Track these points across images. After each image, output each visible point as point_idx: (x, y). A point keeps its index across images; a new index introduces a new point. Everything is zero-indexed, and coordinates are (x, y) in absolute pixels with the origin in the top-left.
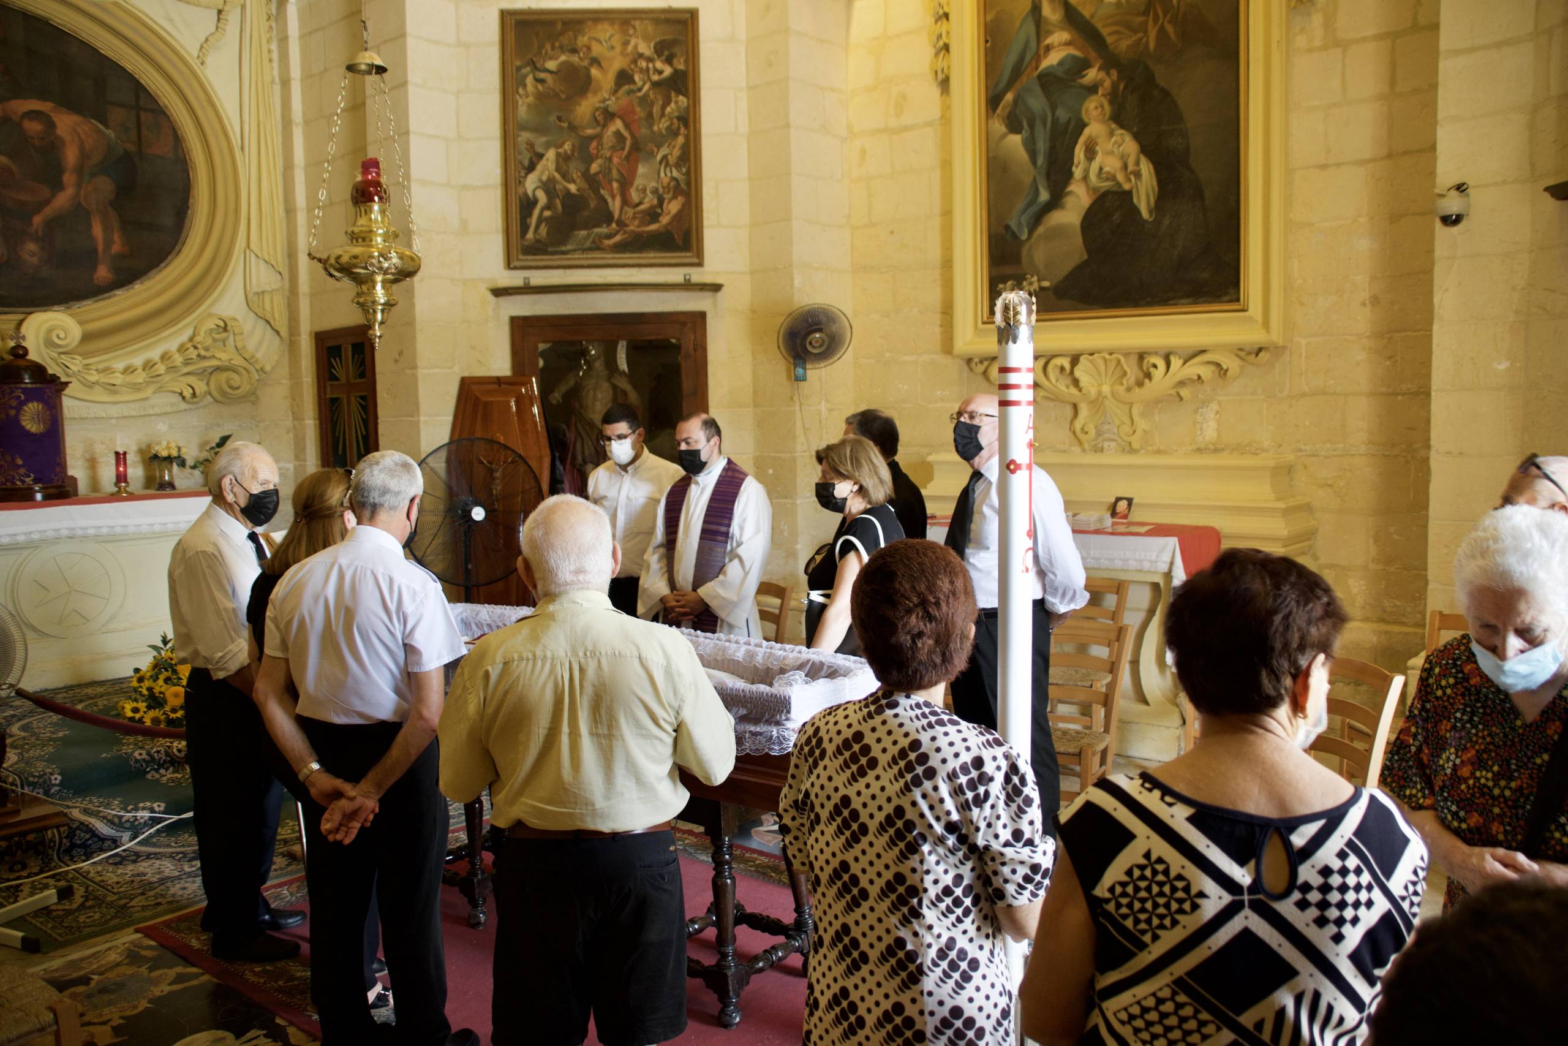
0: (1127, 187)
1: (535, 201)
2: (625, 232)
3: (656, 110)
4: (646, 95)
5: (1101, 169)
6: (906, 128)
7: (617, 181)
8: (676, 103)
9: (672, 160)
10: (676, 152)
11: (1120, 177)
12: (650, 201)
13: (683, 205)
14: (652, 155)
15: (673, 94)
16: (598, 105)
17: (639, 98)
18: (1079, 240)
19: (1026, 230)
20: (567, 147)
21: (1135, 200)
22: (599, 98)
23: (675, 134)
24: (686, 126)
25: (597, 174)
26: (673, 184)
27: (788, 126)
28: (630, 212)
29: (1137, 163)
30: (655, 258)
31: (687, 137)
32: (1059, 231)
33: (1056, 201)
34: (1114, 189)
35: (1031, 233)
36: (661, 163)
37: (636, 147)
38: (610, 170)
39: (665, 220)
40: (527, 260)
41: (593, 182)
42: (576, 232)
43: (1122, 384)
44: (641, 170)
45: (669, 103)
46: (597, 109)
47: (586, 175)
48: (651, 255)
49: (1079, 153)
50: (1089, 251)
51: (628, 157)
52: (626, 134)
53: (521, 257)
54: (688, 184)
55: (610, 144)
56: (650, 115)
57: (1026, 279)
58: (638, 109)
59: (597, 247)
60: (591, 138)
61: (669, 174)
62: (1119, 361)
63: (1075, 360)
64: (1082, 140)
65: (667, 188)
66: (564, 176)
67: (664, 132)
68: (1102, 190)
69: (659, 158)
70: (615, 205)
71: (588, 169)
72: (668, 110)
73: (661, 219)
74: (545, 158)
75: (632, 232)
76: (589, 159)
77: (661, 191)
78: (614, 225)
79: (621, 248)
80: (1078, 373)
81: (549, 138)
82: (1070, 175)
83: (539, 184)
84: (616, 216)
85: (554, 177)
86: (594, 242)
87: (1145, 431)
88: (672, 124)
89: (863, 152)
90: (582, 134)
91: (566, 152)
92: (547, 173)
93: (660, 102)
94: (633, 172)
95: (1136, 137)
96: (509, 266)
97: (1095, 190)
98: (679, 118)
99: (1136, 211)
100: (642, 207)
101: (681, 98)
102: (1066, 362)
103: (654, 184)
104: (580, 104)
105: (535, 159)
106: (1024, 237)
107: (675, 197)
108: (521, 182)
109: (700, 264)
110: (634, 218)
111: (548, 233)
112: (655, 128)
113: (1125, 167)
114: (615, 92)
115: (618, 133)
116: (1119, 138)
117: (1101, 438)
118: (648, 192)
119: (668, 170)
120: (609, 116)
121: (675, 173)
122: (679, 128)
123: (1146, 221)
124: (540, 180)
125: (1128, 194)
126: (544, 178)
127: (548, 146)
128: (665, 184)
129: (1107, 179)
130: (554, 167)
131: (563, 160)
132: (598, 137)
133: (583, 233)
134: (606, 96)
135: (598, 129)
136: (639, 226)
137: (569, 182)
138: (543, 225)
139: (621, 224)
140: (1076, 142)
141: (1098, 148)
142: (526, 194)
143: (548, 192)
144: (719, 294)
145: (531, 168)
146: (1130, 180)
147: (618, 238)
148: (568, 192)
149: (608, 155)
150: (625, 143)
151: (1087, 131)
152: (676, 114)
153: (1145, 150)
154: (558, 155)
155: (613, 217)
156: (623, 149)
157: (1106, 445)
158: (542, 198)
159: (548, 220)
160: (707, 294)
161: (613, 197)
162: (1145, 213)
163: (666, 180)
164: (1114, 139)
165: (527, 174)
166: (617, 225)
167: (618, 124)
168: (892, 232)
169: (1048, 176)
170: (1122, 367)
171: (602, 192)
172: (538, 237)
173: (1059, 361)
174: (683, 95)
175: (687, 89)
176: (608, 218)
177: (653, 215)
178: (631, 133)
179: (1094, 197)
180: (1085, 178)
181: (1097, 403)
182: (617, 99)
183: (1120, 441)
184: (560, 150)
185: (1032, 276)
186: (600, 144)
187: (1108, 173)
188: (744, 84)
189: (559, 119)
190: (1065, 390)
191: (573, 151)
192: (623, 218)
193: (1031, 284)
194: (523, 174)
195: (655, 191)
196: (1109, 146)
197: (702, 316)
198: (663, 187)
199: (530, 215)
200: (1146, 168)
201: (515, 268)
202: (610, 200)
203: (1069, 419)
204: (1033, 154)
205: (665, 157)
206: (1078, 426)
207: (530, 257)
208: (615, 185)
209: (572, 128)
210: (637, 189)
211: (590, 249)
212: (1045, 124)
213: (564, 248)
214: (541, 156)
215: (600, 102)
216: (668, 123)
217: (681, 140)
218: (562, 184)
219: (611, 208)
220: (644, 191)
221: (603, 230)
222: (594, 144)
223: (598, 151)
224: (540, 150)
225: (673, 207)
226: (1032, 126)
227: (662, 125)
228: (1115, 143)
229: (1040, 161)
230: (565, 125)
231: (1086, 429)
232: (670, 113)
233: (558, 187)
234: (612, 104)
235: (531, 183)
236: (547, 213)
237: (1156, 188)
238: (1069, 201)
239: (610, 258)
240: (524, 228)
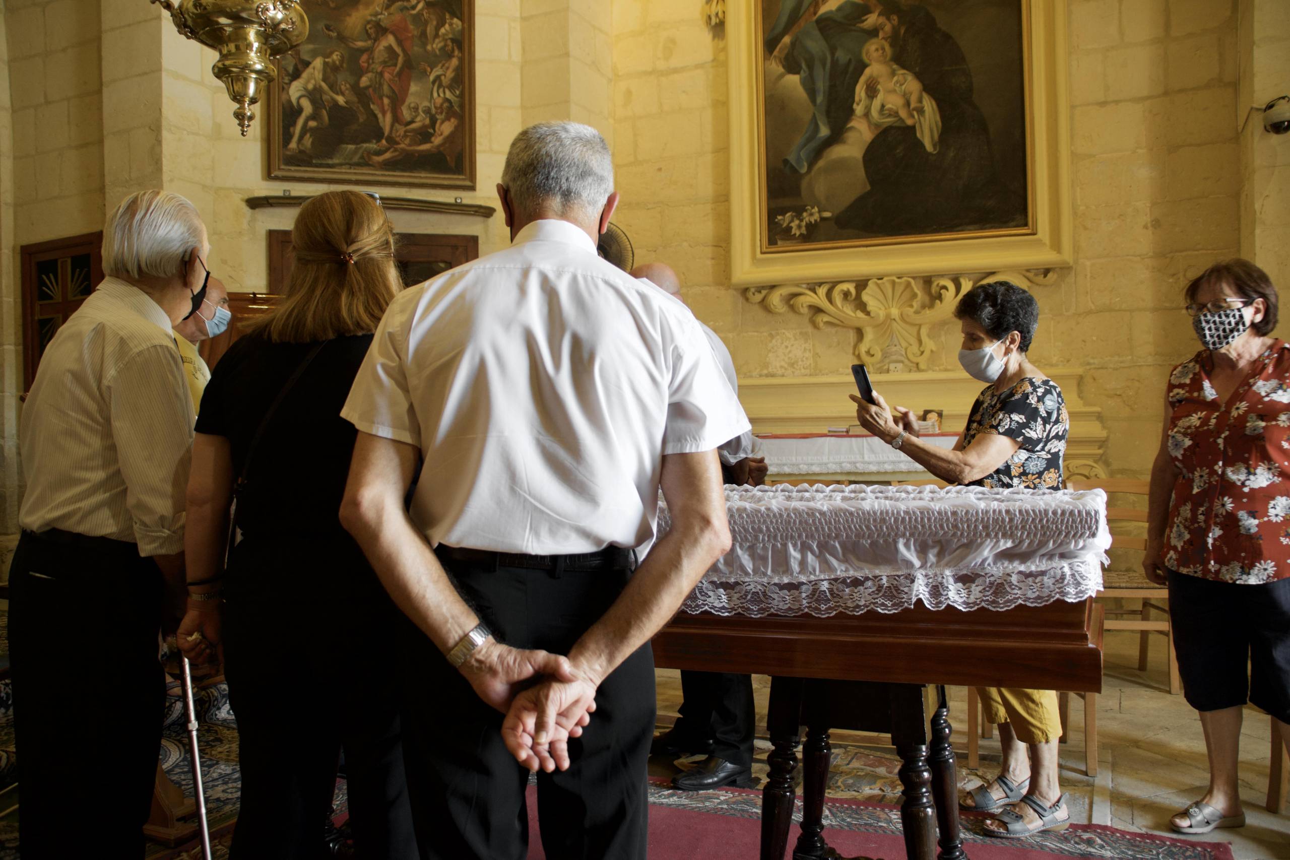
0: (909, 122)
1: (300, 110)
2: (396, 150)
3: (430, 30)
4: (420, 14)
5: (883, 106)
6: (675, 71)
7: (388, 97)
8: (451, 25)
9: (445, 81)
10: (450, 74)
11: (903, 114)
12: (421, 120)
13: (456, 128)
14: (425, 74)
15: (447, 16)
16: (369, 18)
17: (411, 15)
18: (861, 173)
19: (805, 164)
20: (336, 57)
21: (918, 135)
22: (370, 10)
23: (450, 56)
24: (461, 48)
25: (367, 88)
26: (445, 105)
27: (567, 55)
28: (401, 130)
29: (920, 100)
30: (426, 178)
31: (461, 60)
32: (842, 164)
33: (837, 136)
34: (897, 124)
35: (811, 166)
36: (434, 82)
37: (409, 65)
38: (381, 85)
39: (437, 141)
40: (290, 170)
41: (362, 95)
42: (344, 146)
43: (912, 306)
44: (414, 88)
45: (443, 25)
46: (369, 22)
47: (355, 88)
48: (423, 175)
49: (860, 91)
50: (872, 182)
51: (400, 74)
52: (398, 50)
53: (283, 167)
54: (462, 106)
55: (381, 59)
56: (424, 34)
57: (806, 211)
58: (411, 27)
59: (364, 163)
60: (362, 51)
61: (442, 95)
62: (908, 285)
63: (862, 284)
64: (863, 79)
65: (440, 109)
66: (332, 87)
67: (438, 52)
68: (885, 126)
69: (432, 78)
70: (386, 121)
71: (357, 82)
72: (443, 31)
73: (433, 139)
74: (311, 66)
75: (403, 150)
76: (359, 73)
77: (433, 111)
78: (384, 142)
79: (390, 165)
80: (866, 297)
81: (317, 46)
82: (850, 112)
83: (304, 93)
84: (386, 133)
85: (320, 86)
86: (362, 157)
87: (932, 351)
88: (446, 45)
89: (629, 93)
90: (351, 45)
91: (334, 62)
92: (313, 82)
93: (435, 23)
94: (405, 91)
95: (919, 76)
96: (269, 175)
97: (877, 126)
98: (453, 40)
99: (920, 144)
100: (413, 126)
101: (455, 20)
102: (851, 287)
103: (426, 104)
104: (350, 15)
105: (300, 67)
106: (804, 170)
107: (448, 119)
108: (284, 89)
109: (472, 188)
110: (405, 136)
111: (313, 143)
112: (429, 48)
113: (908, 104)
114: (388, 7)
115: (390, 49)
116: (901, 78)
117: (887, 361)
118: (420, 111)
119: (441, 90)
120: (381, 30)
121: (448, 95)
122: (453, 51)
123: (930, 154)
124: (306, 89)
125: (912, 128)
126: (310, 86)
127: (315, 54)
128: (438, 105)
129: (890, 115)
130: (321, 76)
131: (330, 71)
132: (369, 50)
133: (351, 147)
134: (378, 9)
135: (369, 43)
136: (410, 145)
137: (337, 94)
138: (308, 135)
139: (391, 141)
140: (857, 82)
141: (879, 87)
142: (290, 101)
143: (313, 102)
144: (491, 220)
145: (296, 75)
146: (913, 117)
147: (387, 155)
148: (336, 103)
149: (379, 70)
150: (397, 60)
151: (867, 71)
152: (450, 36)
153: (927, 88)
154: (325, 64)
155: (383, 134)
156: (395, 65)
157: (892, 366)
158: (306, 105)
159: (313, 130)
160: (479, 219)
161: (384, 113)
162: (929, 147)
163: (439, 101)
164: (895, 79)
165: (291, 81)
166: (387, 141)
167: (390, 40)
168: (660, 169)
169: (828, 113)
170: (912, 289)
171: (372, 106)
172: (302, 148)
173: (845, 287)
174: (458, 18)
175: (462, 13)
176: (377, 133)
177: (425, 135)
178: (404, 50)
179: (877, 132)
180: (867, 115)
181: (884, 326)
182: (390, 14)
183: (906, 361)
184: (327, 60)
185: (813, 208)
186: (371, 58)
187: (890, 109)
188: (518, 15)
189: (328, 28)
190: (853, 314)
191: (342, 61)
192: (394, 135)
193: (811, 214)
194: (286, 80)
195: (427, 111)
196: (891, 85)
197: (474, 240)
198: (435, 107)
199: (294, 124)
200: (929, 105)
201: (277, 178)
202: (380, 116)
203: (852, 344)
204: (812, 93)
205: (438, 78)
206: (863, 348)
207: (293, 168)
208: (386, 101)
209: (341, 38)
210: (409, 107)
211: (358, 165)
212: (824, 65)
213: (330, 162)
214: (307, 64)
215: (371, 15)
216: (442, 44)
217: (455, 62)
218: (329, 95)
219: (381, 125)
220: (416, 109)
221: (372, 146)
222: (364, 57)
223: (369, 65)
224: (306, 57)
225: (446, 128)
226: (810, 67)
227: (437, 45)
228: (897, 82)
229: (820, 99)
230: (334, 34)
231: (872, 352)
232: (444, 35)
233: (325, 97)
234: (384, 18)
235: (295, 90)
236: (312, 124)
237: (940, 124)
238: (851, 136)
239: (380, 175)
240: (287, 137)
